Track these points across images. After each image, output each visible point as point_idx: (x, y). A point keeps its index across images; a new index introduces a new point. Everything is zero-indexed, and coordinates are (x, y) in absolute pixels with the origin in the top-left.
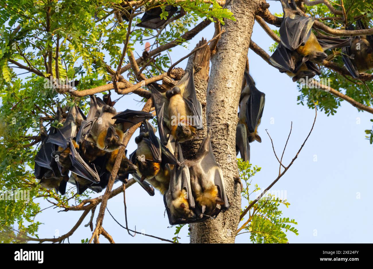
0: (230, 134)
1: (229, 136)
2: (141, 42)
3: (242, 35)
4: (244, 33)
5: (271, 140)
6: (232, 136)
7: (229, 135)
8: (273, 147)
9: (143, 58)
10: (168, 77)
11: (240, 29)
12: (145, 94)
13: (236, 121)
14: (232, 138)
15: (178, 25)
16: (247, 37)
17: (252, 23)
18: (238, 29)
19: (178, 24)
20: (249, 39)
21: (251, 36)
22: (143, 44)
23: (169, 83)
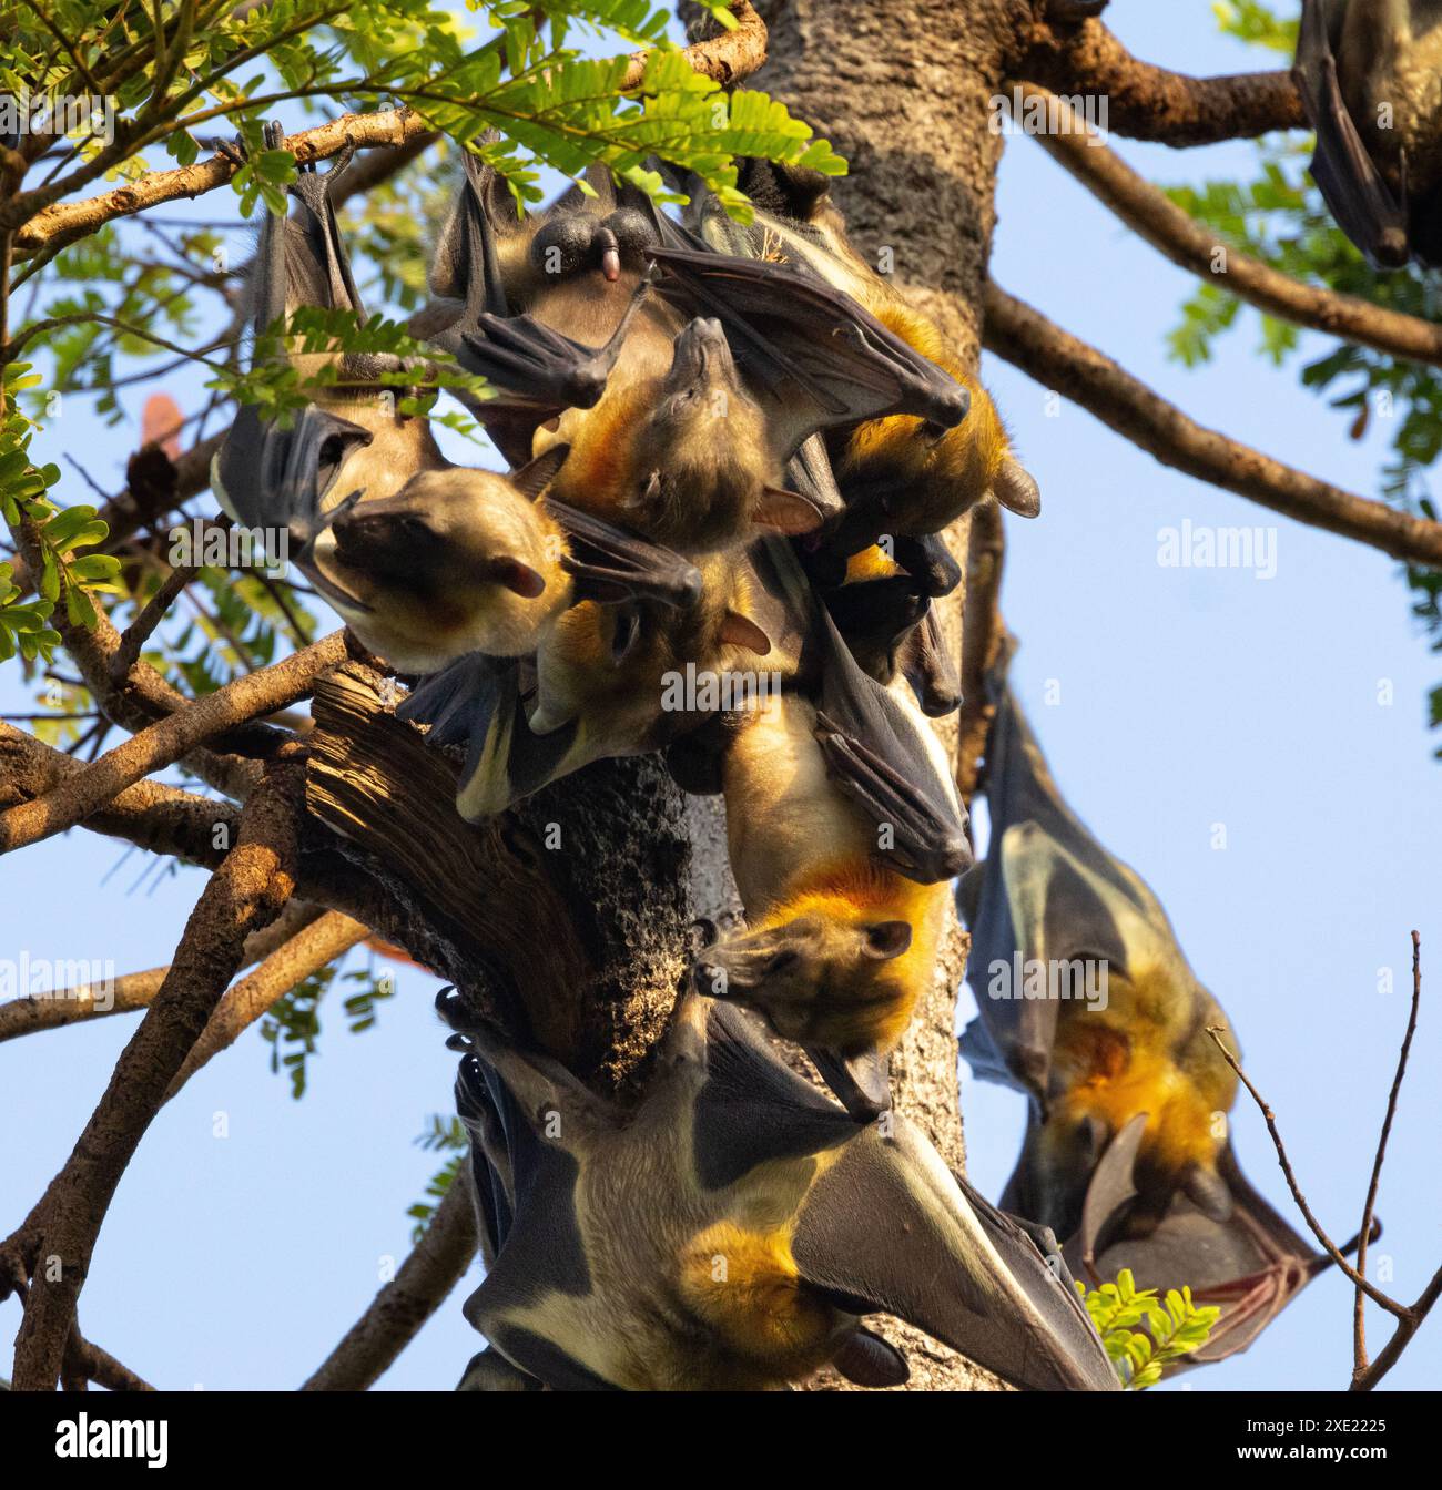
0: (913, 1070)
1: (906, 1086)
2: (106, 405)
3: (911, 257)
4: (931, 240)
5: (1265, 1109)
6: (929, 1087)
7: (903, 1074)
8: (1283, 1163)
9: (131, 505)
10: (357, 669)
11: (893, 208)
12: (182, 827)
13: (951, 960)
14: (932, 1103)
15: (386, 234)
16: (957, 267)
17: (986, 150)
18: (879, 210)
19: (386, 223)
20: (972, 283)
21: (986, 252)
22: (120, 417)
23: (369, 714)
